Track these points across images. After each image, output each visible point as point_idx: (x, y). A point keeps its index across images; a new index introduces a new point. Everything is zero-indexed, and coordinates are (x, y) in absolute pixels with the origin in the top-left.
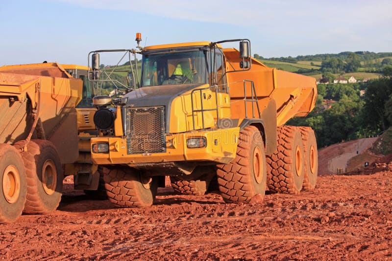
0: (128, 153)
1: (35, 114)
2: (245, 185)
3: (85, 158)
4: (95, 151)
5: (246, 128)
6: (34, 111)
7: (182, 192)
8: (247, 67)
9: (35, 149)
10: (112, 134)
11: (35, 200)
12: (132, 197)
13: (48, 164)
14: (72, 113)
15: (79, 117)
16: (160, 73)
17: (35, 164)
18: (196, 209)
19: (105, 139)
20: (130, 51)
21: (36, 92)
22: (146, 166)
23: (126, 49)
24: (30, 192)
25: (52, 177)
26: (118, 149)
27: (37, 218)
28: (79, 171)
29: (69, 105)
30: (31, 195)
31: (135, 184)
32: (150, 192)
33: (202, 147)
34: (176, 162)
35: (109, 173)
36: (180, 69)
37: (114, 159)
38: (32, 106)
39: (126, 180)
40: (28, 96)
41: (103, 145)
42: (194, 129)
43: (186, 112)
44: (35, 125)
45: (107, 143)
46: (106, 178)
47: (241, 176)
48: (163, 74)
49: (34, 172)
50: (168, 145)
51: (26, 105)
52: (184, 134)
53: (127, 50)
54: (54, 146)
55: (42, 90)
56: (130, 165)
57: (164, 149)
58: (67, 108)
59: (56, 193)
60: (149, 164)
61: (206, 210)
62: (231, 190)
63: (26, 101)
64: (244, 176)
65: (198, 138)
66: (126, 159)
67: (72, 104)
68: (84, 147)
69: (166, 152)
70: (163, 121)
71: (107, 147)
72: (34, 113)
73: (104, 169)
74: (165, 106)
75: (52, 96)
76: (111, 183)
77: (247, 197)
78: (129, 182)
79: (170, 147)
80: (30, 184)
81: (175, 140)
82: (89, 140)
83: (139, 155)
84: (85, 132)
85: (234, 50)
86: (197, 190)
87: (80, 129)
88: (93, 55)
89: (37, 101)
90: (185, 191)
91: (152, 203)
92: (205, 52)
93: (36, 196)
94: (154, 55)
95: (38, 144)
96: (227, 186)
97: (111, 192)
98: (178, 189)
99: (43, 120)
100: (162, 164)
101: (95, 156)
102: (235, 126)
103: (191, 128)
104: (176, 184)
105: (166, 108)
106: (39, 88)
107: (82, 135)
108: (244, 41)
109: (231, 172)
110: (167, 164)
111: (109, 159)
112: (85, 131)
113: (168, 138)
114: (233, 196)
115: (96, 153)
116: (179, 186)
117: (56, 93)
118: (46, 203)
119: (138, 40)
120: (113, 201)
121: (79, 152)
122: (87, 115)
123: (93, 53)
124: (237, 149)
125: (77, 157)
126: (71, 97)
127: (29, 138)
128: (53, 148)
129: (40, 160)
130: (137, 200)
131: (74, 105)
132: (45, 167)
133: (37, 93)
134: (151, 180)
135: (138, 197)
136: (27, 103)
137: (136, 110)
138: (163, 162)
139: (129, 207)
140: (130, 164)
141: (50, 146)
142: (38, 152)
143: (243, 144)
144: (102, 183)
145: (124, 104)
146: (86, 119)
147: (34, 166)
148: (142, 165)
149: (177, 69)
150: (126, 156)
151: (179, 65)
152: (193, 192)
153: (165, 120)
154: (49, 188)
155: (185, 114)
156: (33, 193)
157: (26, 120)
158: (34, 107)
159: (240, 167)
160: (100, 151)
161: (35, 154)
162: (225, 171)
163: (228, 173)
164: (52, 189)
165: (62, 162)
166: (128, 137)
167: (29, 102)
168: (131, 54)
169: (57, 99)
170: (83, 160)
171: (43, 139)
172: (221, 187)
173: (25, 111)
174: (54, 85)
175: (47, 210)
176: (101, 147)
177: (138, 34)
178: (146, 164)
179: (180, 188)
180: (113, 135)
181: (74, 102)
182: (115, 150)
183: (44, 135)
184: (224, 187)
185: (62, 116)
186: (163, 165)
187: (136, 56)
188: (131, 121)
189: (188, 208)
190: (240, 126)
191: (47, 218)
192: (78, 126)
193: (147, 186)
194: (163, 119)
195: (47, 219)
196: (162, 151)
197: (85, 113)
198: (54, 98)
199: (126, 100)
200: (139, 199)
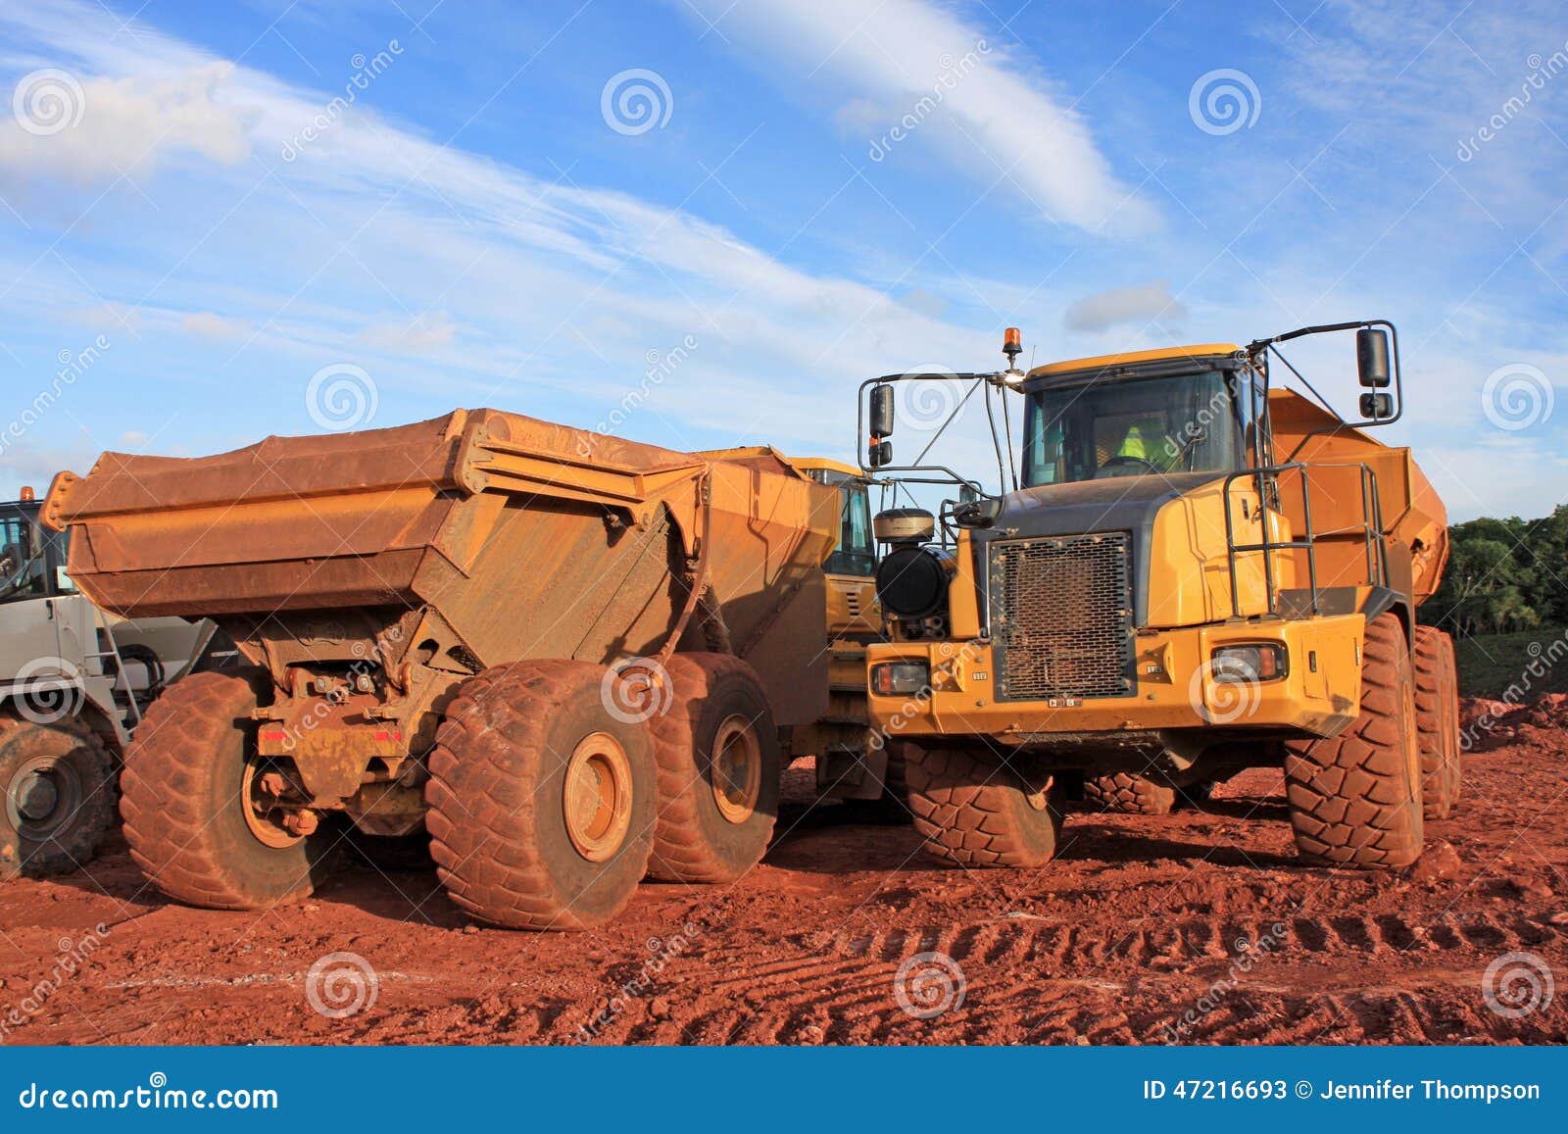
0: (998, 697)
1: (695, 575)
2: (1385, 809)
3: (847, 709)
4: (881, 688)
5: (1380, 619)
6: (690, 563)
7: (1111, 805)
8: (1385, 413)
9: (691, 681)
10: (939, 634)
11: (688, 844)
12: (996, 838)
13: (734, 727)
14: (814, 582)
15: (831, 598)
16: (1073, 456)
17: (688, 727)
18: (1229, 897)
19: (917, 649)
20: (988, 378)
21: (697, 505)
22: (1059, 742)
23: (977, 372)
24: (670, 815)
25: (746, 766)
26: (962, 682)
27: (686, 907)
28: (831, 744)
29: (802, 559)
30: (677, 827)
31: (1006, 796)
32: (1047, 819)
33: (1271, 678)
34: (1165, 731)
35: (923, 760)
36: (1139, 442)
37: (948, 717)
38: (683, 548)
39: (977, 783)
40: (670, 517)
41: (909, 669)
42: (1235, 614)
43: (1201, 557)
44: (690, 607)
45: (924, 663)
46: (913, 776)
47: (1372, 778)
48: (1081, 462)
49: (684, 753)
50: (1145, 668)
51: (665, 547)
52: (1205, 632)
53: (980, 376)
54: (754, 674)
55: (716, 502)
56: (1003, 740)
57: (1128, 682)
58: (798, 565)
59: (758, 815)
60: (1069, 738)
61: (1264, 901)
62: (1334, 825)
63: (665, 530)
64: (1382, 781)
65: (1256, 644)
66: (989, 716)
67: (814, 555)
68: (846, 678)
69: (1134, 693)
70: (1125, 584)
71: (924, 676)
72: (691, 571)
73: (907, 746)
74: (1129, 531)
75: (749, 525)
76: (930, 793)
77: (1387, 850)
78: (987, 789)
79: (1150, 678)
80: (670, 791)
81: (1169, 653)
82: (862, 660)
83: (1039, 706)
84: (848, 640)
85: (1291, 395)
86: (1153, 800)
87: (835, 629)
88: (873, 391)
89: (700, 535)
90: (1121, 803)
91: (1051, 853)
92: (1229, 375)
93: (691, 828)
94: (1067, 389)
95: (703, 667)
96: (1318, 812)
97: (929, 819)
98: (1101, 797)
99: (723, 597)
100: (1117, 736)
101: (878, 704)
102: (1346, 608)
103: (1225, 612)
104: (1097, 784)
105: (1133, 537)
106: (706, 492)
107: (840, 646)
108: (1374, 327)
109: (1336, 764)
110: (1134, 739)
111: (929, 717)
112: (849, 637)
113: (1142, 645)
114: (1338, 847)
115: (883, 694)
116: (1103, 790)
117: (764, 515)
118: (724, 851)
119: (1011, 350)
120: (934, 847)
121: (831, 692)
122: (853, 594)
123: (872, 386)
124: (1362, 688)
125: (824, 707)
126: (808, 533)
127: (672, 645)
128: (749, 678)
129: (706, 719)
130: (1011, 847)
131: (818, 560)
132: (722, 736)
133: (701, 508)
134: (1050, 782)
135: (1014, 836)
136: (669, 538)
137: (1027, 545)
138: (1122, 730)
139: (982, 867)
140: (1002, 734)
141: (740, 673)
142: (701, 692)
143: (1377, 672)
144: (894, 778)
145: (987, 523)
146: (852, 604)
147: (686, 733)
148: (1046, 739)
149: (1128, 442)
150: (991, 706)
151: (1134, 430)
152: (1141, 806)
153: (1133, 581)
154: (734, 802)
155: (1201, 561)
156: (682, 821)
157: (671, 593)
158: (690, 550)
159: (1369, 748)
160: (898, 689)
161: (690, 698)
162: (1316, 763)
163: (1325, 769)
164: (745, 805)
165: (781, 720)
166: (996, 640)
167: (675, 534)
168: (993, 388)
169: (767, 537)
170: (839, 713)
171: (724, 650)
172: (1300, 814)
173: (665, 566)
174: (757, 491)
175: (726, 872)
176: (902, 676)
177: (1010, 332)
178: (1061, 738)
179: (1108, 794)
180: (945, 633)
181: (819, 551)
182: (952, 686)
183: (727, 642)
184: (1312, 814)
185: (785, 588)
186: (1119, 740)
187: (1008, 397)
188: (1008, 585)
189: (1200, 891)
190: (1364, 610)
191: (718, 907)
192: (829, 624)
193: (1039, 800)
194: (1125, 577)
195: (717, 913)
196: (1120, 692)
197: (849, 588)
198: (758, 530)
199: (996, 506)
200: (1018, 843)
